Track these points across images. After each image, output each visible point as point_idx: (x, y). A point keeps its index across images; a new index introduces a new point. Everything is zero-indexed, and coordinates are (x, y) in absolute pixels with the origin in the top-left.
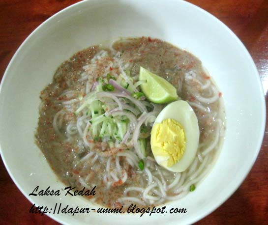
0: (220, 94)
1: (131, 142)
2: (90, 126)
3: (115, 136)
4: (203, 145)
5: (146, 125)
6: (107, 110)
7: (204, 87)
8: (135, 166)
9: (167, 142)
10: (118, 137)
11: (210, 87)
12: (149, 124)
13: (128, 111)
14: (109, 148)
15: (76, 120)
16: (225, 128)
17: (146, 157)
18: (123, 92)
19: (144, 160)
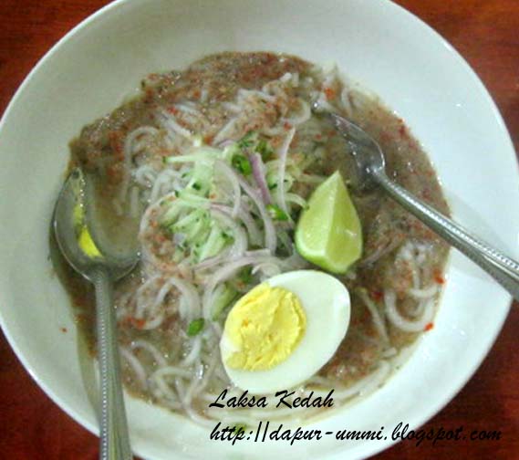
0: (429, 327)
1: (207, 277)
2: (171, 199)
3: (193, 248)
4: (320, 380)
5: (254, 272)
6: (212, 197)
7: (417, 293)
8: (185, 320)
9: (257, 326)
10: (196, 253)
11: (427, 300)
12: (259, 272)
13: (243, 225)
14: (171, 258)
15: (162, 168)
16: (380, 386)
17: (214, 320)
18: (259, 191)
19: (206, 322)
